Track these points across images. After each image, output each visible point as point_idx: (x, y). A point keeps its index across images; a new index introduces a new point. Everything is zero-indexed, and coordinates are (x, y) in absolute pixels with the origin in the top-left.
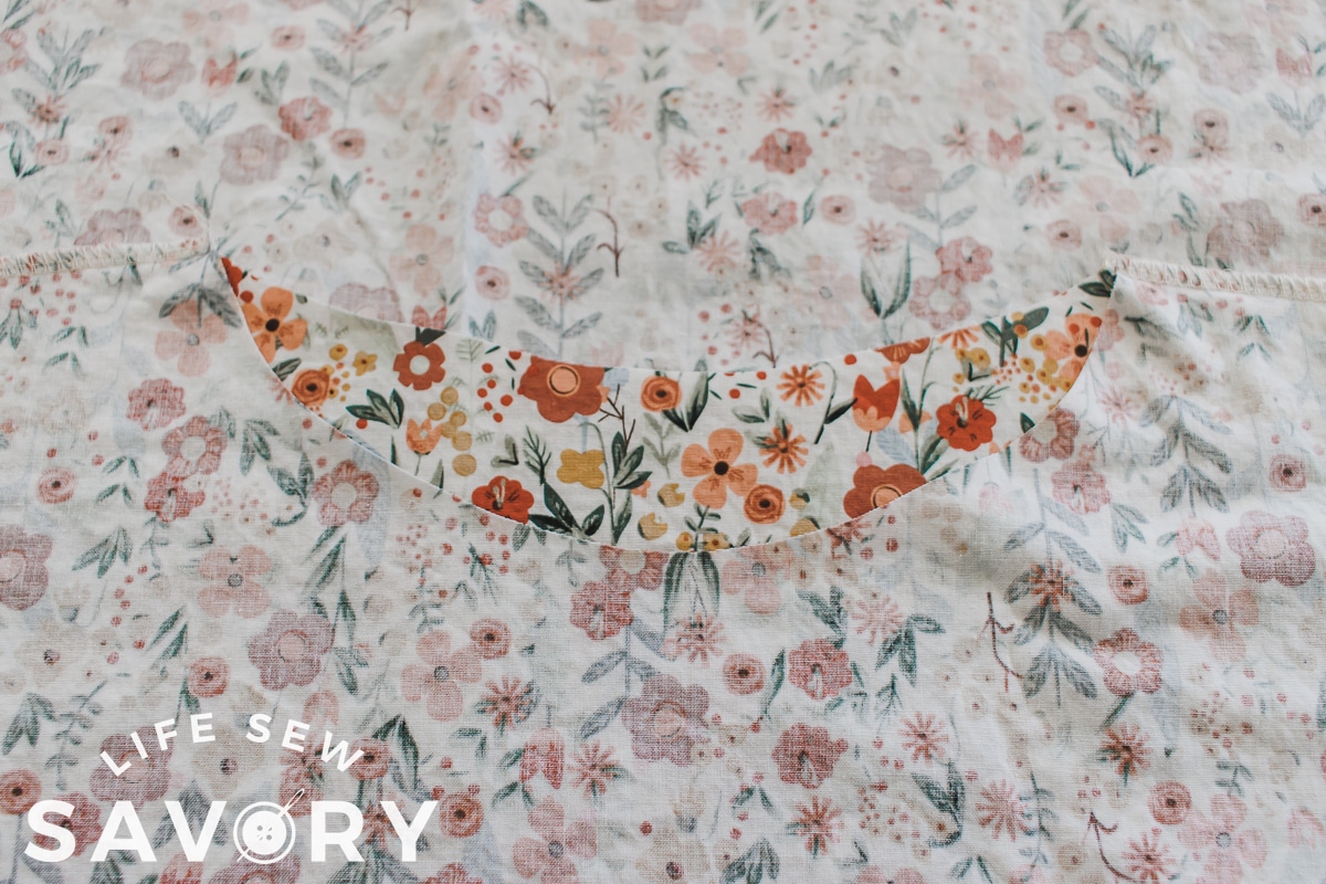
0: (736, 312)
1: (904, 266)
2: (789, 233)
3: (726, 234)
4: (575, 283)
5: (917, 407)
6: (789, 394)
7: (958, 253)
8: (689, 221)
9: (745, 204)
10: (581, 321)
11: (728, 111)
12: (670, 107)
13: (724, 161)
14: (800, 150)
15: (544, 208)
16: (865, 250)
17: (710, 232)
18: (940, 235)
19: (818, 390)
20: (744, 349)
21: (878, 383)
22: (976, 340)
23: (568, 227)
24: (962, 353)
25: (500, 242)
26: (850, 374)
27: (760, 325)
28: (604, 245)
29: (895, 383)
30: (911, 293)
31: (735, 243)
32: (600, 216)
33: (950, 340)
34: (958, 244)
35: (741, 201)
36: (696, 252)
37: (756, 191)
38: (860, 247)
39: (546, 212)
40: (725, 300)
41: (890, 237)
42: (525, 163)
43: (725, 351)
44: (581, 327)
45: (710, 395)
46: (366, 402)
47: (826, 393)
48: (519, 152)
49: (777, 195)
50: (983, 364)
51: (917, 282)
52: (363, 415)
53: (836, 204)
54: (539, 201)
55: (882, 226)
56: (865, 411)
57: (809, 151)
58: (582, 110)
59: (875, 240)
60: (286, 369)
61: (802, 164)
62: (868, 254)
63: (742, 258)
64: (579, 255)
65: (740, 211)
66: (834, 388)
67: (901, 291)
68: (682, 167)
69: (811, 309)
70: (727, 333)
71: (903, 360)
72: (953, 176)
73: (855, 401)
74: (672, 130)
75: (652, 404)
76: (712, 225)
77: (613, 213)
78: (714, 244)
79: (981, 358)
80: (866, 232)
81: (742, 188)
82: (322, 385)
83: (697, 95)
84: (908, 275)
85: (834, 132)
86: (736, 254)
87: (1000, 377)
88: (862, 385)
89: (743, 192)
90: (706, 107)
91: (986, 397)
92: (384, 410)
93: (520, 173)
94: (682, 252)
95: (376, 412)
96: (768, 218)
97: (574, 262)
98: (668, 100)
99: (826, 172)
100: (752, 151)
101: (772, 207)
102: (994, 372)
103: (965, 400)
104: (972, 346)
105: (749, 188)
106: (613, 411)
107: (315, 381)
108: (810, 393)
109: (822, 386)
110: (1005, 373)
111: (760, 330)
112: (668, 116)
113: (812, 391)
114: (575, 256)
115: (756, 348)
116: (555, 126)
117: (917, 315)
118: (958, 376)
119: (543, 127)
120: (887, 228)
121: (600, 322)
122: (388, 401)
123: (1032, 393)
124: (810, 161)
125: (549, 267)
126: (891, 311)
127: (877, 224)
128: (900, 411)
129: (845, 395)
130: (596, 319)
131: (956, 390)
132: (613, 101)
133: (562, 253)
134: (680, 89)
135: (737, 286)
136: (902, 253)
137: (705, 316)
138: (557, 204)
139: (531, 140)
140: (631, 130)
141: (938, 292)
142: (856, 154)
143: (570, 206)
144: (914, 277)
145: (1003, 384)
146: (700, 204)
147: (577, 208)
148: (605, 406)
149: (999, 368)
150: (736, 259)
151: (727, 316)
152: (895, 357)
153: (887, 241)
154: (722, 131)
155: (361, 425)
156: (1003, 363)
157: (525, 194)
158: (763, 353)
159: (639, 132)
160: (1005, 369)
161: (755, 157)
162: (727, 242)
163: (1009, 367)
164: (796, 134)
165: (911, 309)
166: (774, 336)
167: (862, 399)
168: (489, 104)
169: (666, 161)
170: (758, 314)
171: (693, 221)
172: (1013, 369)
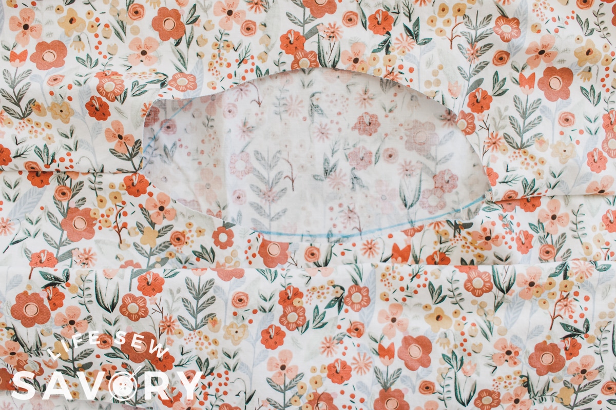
0: (345, 208)
1: (418, 183)
2: (369, 168)
3: (341, 170)
4: (275, 195)
5: (418, 257)
6: (365, 253)
7: (443, 178)
8: (324, 164)
9: (349, 154)
10: (278, 213)
11: (342, 102)
12: (315, 103)
13: (340, 130)
14: (375, 124)
15: (259, 156)
16: (402, 175)
17: (333, 170)
18: (436, 168)
19: (377, 250)
20: (348, 225)
21: (402, 247)
22: (444, 226)
23: (271, 167)
24: (438, 232)
25: (241, 177)
26: (391, 243)
27: (355, 213)
28: (287, 177)
29: (409, 246)
30: (421, 197)
31: (345, 175)
32: (284, 161)
33: (433, 226)
34: (443, 173)
35: (348, 152)
36: (328, 180)
37: (354, 146)
38: (400, 173)
39: (260, 159)
40: (341, 201)
41: (413, 169)
42: (249, 134)
43: (340, 227)
44: (278, 216)
45: (333, 254)
46: (200, 250)
47: (380, 252)
48: (247, 129)
49: (364, 148)
50: (446, 236)
51: (424, 192)
52: (199, 256)
53: (390, 153)
54: (257, 153)
55: (410, 162)
56: (396, 259)
57: (379, 125)
58: (274, 104)
59: (407, 170)
60: (167, 229)
61: (376, 131)
62: (403, 177)
63: (348, 182)
64: (277, 181)
65: (347, 158)
66: (384, 249)
67: (416, 197)
68: (321, 135)
69: (377, 206)
70: (341, 217)
71: (412, 235)
72: (444, 137)
73: (393, 255)
74: (316, 115)
75: (308, 259)
76: (334, 166)
77: (290, 160)
78: (336, 175)
79: (446, 234)
80: (403, 166)
81: (348, 145)
82: (182, 238)
83: (327, 96)
84: (420, 188)
85: (391, 115)
86: (345, 180)
87: (453, 242)
88: (395, 248)
89: (348, 147)
90: (332, 102)
91: (447, 251)
92: (207, 255)
93: (247, 139)
94: (322, 180)
95: (204, 255)
96: (359, 161)
97: (274, 184)
98: (313, 98)
99: (386, 135)
100: (352, 125)
101: (361, 155)
102: (451, 240)
103: (438, 253)
104: (442, 229)
105: (351, 145)
106: (293, 262)
107: (180, 236)
108: (374, 252)
109: (379, 249)
110: (455, 240)
111: (355, 216)
112: (314, 108)
113: (375, 251)
114: (274, 182)
115: (353, 225)
116: (262, 113)
117: (423, 208)
118: (436, 242)
119: (257, 114)
120: (412, 164)
121: (286, 213)
122: (209, 251)
123: (466, 249)
124: (379, 129)
125: (263, 187)
126: (411, 206)
127: (408, 161)
128: (411, 259)
129: (388, 252)
130: (285, 211)
131: (434, 248)
132: (289, 99)
133: (268, 181)
134: (320, 93)
135: (345, 195)
136: (418, 176)
137: (331, 209)
138: (265, 155)
139: (251, 122)
140: (297, 115)
141: (433, 196)
142: (401, 125)
143: (271, 155)
144: (422, 189)
145: (454, 245)
146: (329, 155)
147: (274, 157)
148: (290, 260)
149: (453, 238)
150: (345, 183)
151: (341, 209)
152: (409, 234)
153: (412, 170)
154: (339, 114)
155: (198, 260)
156: (455, 236)
157: (250, 150)
158: (356, 228)
159: (301, 117)
160: (456, 239)
161: (354, 128)
162: (341, 175)
163: (457, 238)
164: (373, 116)
165: (420, 205)
166: (361, 218)
167: (395, 254)
168: (232, 108)
169: (314, 133)
170: (354, 208)
171: (326, 164)
172: (459, 239)
